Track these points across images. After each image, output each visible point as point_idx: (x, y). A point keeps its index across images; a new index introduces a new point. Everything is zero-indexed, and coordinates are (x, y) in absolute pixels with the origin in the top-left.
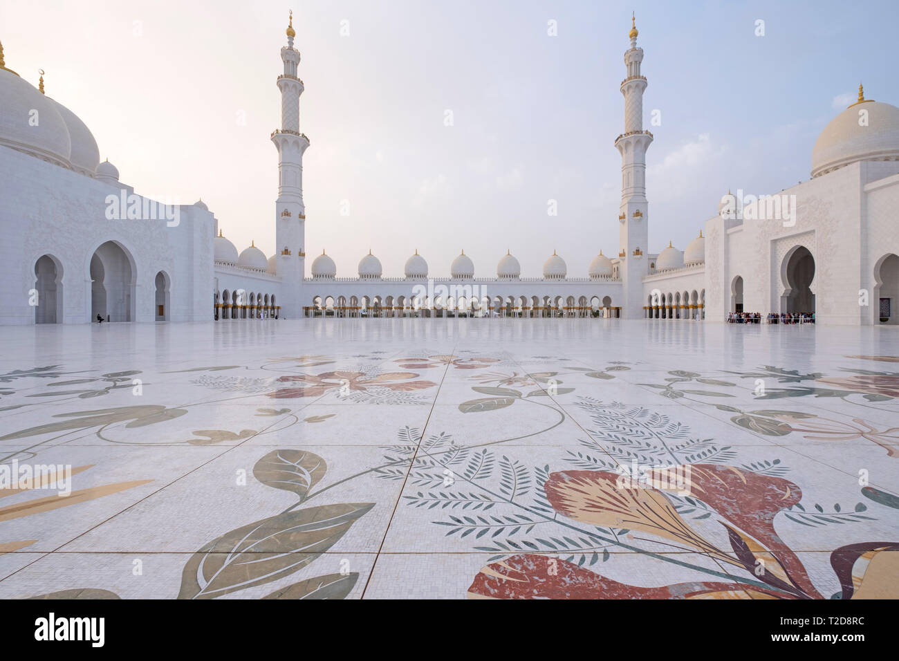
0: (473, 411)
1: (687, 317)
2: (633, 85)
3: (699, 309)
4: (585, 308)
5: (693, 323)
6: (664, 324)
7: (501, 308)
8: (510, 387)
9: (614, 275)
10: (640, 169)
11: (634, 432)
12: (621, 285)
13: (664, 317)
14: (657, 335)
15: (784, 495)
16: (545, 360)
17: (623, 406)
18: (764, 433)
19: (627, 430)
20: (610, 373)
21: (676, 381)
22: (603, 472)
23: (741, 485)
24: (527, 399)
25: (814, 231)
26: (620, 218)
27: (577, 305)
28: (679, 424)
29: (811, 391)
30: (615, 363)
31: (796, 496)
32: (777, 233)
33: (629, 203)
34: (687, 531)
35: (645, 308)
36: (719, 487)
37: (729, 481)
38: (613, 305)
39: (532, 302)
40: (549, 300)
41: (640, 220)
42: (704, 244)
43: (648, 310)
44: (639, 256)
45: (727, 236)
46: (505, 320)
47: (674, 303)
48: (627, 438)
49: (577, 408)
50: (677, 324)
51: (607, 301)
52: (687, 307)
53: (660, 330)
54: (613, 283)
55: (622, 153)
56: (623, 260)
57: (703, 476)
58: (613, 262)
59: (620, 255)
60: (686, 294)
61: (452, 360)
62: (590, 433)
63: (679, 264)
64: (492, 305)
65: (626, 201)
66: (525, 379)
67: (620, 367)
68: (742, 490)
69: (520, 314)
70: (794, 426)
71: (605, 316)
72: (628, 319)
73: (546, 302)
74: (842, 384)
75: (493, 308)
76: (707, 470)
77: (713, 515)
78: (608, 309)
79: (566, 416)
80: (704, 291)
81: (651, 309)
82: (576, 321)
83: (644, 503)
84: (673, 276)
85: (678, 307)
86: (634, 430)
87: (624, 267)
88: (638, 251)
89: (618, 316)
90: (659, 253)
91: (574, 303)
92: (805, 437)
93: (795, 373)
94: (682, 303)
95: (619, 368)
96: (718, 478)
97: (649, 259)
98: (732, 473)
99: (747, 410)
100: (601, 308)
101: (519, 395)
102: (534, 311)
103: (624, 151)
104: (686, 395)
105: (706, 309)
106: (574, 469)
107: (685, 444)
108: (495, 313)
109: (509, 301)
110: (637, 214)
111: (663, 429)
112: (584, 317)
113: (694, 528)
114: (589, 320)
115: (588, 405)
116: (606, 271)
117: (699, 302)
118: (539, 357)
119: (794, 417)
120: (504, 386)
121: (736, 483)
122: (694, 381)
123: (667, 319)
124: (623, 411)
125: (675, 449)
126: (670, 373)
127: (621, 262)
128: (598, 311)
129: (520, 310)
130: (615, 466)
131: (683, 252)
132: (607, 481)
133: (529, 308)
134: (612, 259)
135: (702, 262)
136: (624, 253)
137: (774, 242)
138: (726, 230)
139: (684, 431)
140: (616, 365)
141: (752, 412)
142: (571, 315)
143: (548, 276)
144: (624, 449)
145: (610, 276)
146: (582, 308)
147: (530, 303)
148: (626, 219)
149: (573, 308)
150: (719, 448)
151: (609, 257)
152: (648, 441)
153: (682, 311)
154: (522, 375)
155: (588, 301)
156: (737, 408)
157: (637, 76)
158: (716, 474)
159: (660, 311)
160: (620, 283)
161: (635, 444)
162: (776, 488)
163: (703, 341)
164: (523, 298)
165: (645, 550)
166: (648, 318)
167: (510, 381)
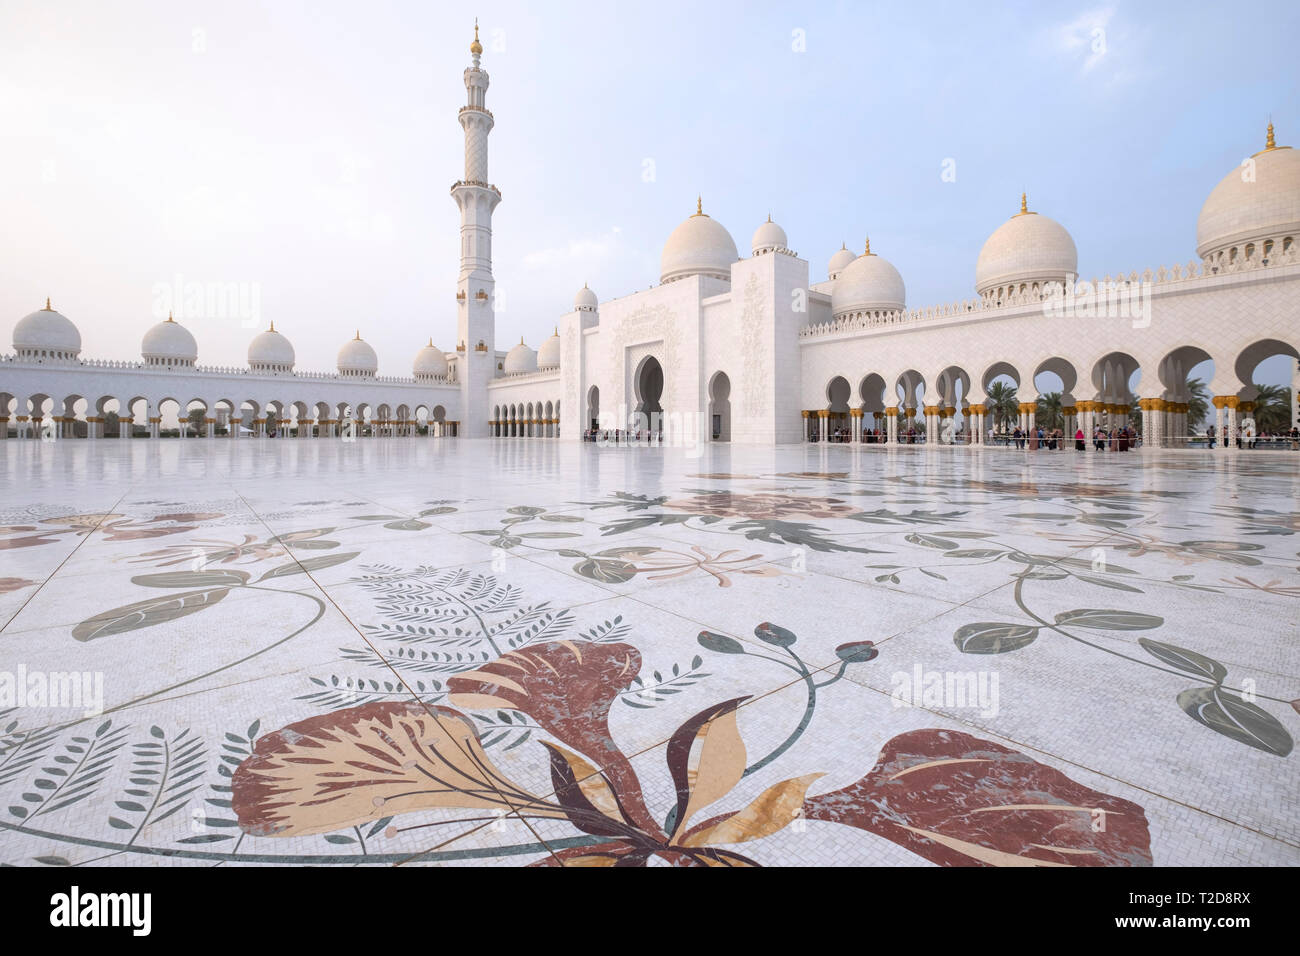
0: (114, 633)
1: (540, 435)
2: (476, 118)
3: (554, 425)
4: (407, 423)
5: (548, 443)
6: (514, 444)
7: (257, 422)
8: (230, 566)
9: (450, 376)
10: (484, 234)
11: (441, 613)
12: (459, 390)
13: (514, 434)
14: (505, 458)
15: (623, 668)
16: (321, 506)
17: (433, 571)
18: (608, 581)
19: (432, 610)
20: (425, 520)
21: (514, 521)
22: (372, 705)
23: (575, 668)
24: (259, 585)
25: (662, 342)
26: (459, 297)
27: (394, 417)
28: (509, 587)
29: (657, 518)
30: (436, 503)
31: (635, 665)
32: (631, 340)
33: (469, 278)
34: (491, 779)
35: (491, 423)
36: (546, 679)
37: (561, 664)
38: (448, 418)
39: (316, 411)
40: (347, 410)
41: (484, 304)
42: (559, 345)
43: (494, 426)
44: (483, 353)
45: (583, 337)
46: (263, 442)
47: (526, 417)
48: (427, 626)
49: (355, 587)
50: (529, 444)
51: (439, 412)
52: (540, 422)
53: (509, 452)
54: (449, 387)
55: (460, 206)
56: (463, 356)
57: (529, 666)
58: (448, 357)
59: (458, 349)
60: (540, 406)
61: (105, 524)
62: (364, 631)
63: (529, 367)
64: (237, 415)
65: (466, 274)
66: (268, 545)
67: (443, 508)
68: (575, 676)
69: (294, 432)
70: (639, 565)
71: (437, 434)
72: (470, 437)
73: (342, 412)
74: (682, 507)
75: (238, 421)
76: (535, 655)
77: (534, 732)
78: (440, 424)
79: (329, 606)
80: (559, 403)
81: (498, 424)
82: (391, 443)
83: (432, 747)
84: (524, 382)
85: (530, 422)
86: (441, 610)
87: (464, 365)
88: (482, 345)
89: (454, 433)
90: (507, 350)
91: (389, 415)
92: (648, 578)
93: (643, 498)
94: (535, 417)
95: (442, 511)
96: (548, 664)
97: (496, 357)
98: (566, 650)
99: (591, 552)
100: (431, 423)
101: (242, 579)
102: (321, 427)
103: (463, 205)
104: (525, 541)
105: (561, 425)
106: (315, 714)
107: (512, 619)
108: (243, 429)
109: (272, 409)
110: (480, 295)
111: (484, 601)
112: (404, 436)
113: (503, 768)
114: (413, 441)
115: (376, 579)
116: (438, 369)
117: (554, 416)
118: (309, 503)
119: (639, 554)
120: (217, 565)
121: (571, 667)
122: (538, 519)
123: (517, 437)
124: (430, 581)
125: (497, 629)
126: (509, 511)
127: (459, 357)
128: (426, 427)
129: (294, 424)
130: (395, 686)
131: (536, 352)
132: (375, 722)
133: (311, 422)
134: (446, 353)
135: (557, 367)
136: (463, 346)
137: (629, 349)
138: (582, 331)
139: (514, 598)
140: (439, 506)
141: (598, 554)
142: (385, 433)
143: (345, 371)
144: (418, 648)
145: (444, 377)
146: (402, 423)
147: (314, 413)
148: (467, 300)
149: (389, 423)
150: (553, 615)
151: (443, 351)
152: (458, 625)
153: (535, 426)
154: (262, 540)
155: (412, 411)
156: (583, 551)
157: (481, 107)
158: (545, 658)
159: (510, 427)
160: (457, 388)
161: (439, 633)
162: (614, 661)
163: (558, 464)
164: (299, 404)
165: (413, 851)
166: (494, 437)
167: (232, 555)
